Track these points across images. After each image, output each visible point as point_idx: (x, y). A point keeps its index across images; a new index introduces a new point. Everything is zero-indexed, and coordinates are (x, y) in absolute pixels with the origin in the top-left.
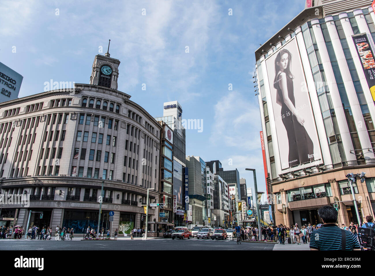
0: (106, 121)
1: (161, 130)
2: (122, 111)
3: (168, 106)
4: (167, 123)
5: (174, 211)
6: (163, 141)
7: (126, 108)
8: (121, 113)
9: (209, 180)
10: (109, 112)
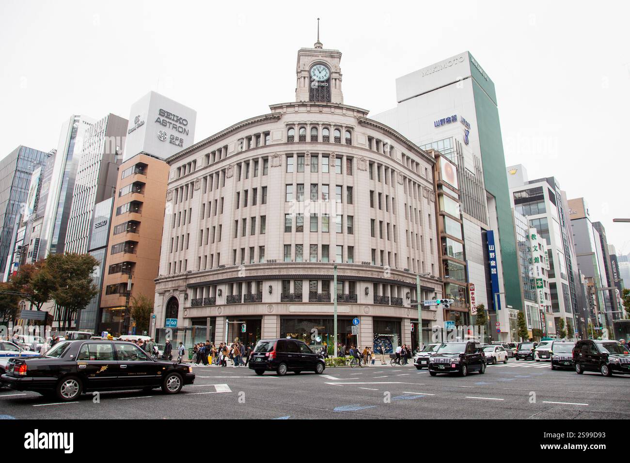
0: (330, 162)
1: (434, 165)
2: (357, 140)
3: (441, 120)
4: (443, 153)
5: (472, 312)
6: (440, 186)
7: (364, 134)
8: (354, 143)
9: (537, 250)
10: (335, 144)
